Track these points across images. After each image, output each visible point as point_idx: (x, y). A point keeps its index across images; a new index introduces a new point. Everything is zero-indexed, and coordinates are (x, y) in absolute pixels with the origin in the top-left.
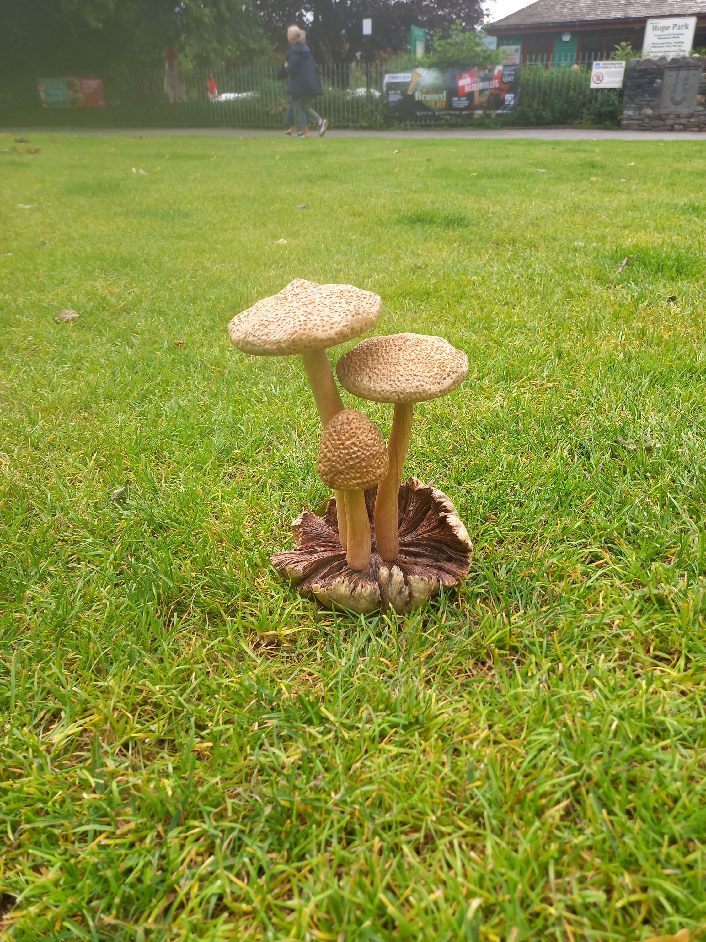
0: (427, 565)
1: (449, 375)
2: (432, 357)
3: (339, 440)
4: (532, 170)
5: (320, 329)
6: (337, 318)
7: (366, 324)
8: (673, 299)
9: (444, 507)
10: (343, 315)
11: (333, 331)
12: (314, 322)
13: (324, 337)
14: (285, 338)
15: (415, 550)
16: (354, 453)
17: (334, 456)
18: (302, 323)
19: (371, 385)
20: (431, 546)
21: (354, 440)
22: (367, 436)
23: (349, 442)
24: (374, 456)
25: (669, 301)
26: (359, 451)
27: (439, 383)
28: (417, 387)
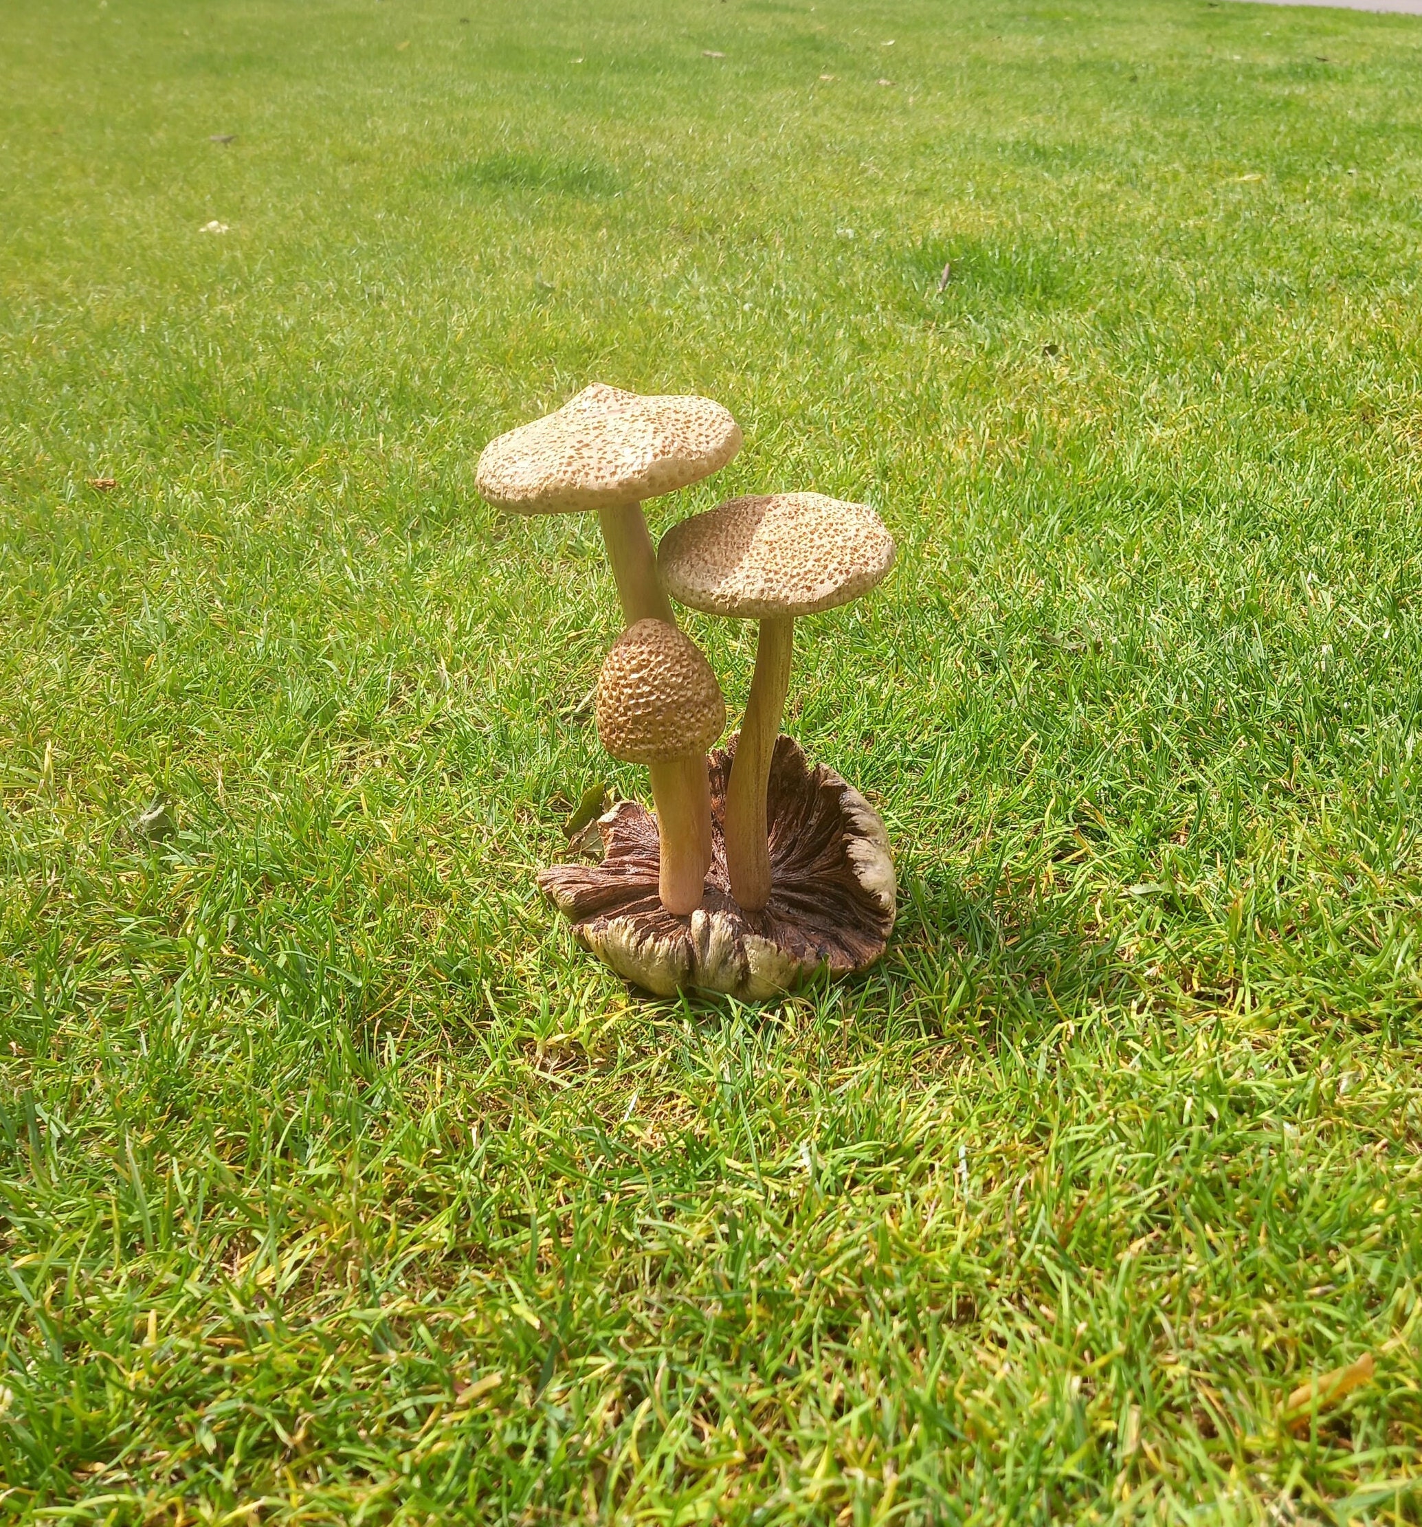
0: (814, 929)
3: (620, 669)
4: (692, 52)
5: (593, 474)
6: (629, 459)
7: (681, 473)
8: (1053, 349)
9: (854, 823)
10: (640, 453)
11: (616, 478)
12: (586, 461)
14: (536, 483)
15: (806, 898)
16: (641, 695)
17: (611, 697)
18: (565, 461)
20: (833, 896)
21: (644, 672)
22: (669, 669)
23: (635, 676)
24: (680, 706)
25: (1044, 354)
26: (651, 693)
27: (809, 588)
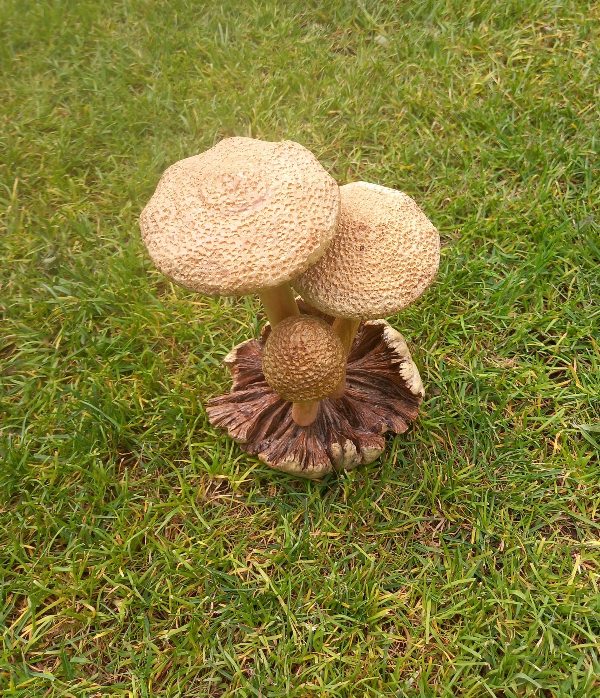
1: (420, 281)
2: (401, 255)
13: (275, 284)
15: (362, 380)
16: (310, 377)
19: (330, 304)
21: (310, 365)
28: (385, 307)
